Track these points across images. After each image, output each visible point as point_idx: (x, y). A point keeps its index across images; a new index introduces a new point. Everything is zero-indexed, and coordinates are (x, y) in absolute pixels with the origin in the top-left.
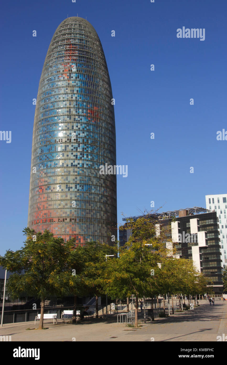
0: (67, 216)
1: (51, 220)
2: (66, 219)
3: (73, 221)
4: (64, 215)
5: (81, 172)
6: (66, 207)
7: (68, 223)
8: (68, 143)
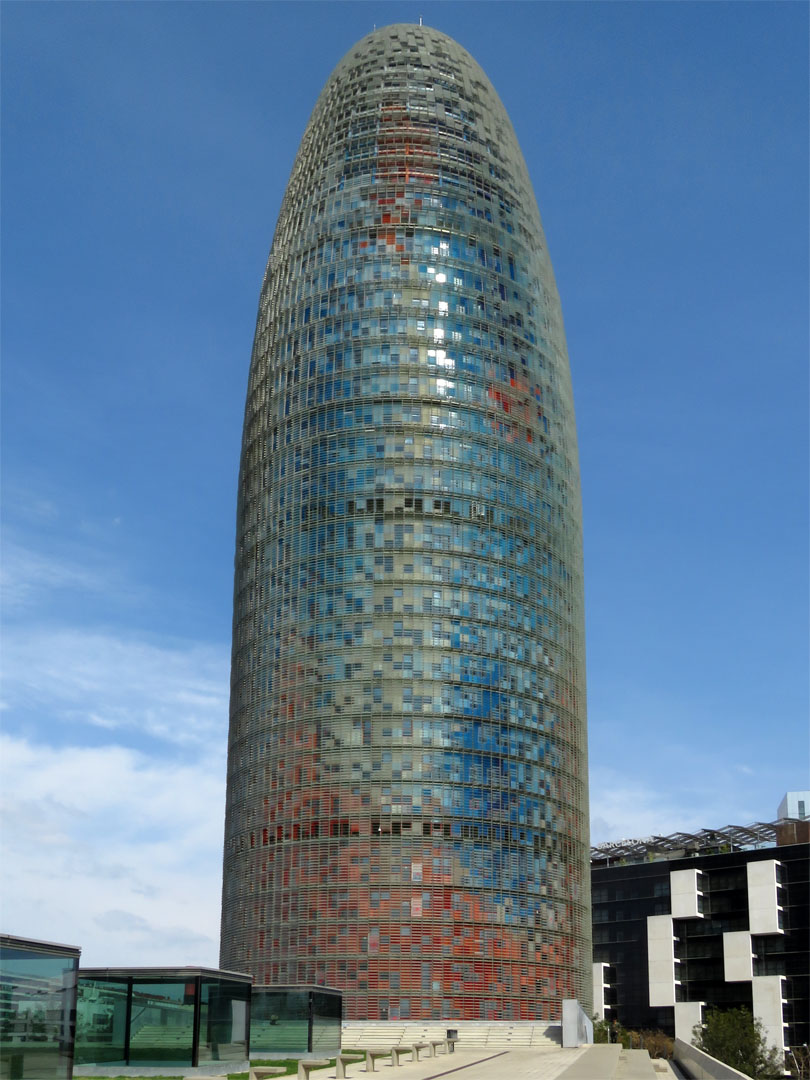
0: (410, 812)
1: (341, 828)
2: (408, 825)
3: (437, 834)
4: (396, 809)
5: (466, 638)
6: (405, 775)
7: (416, 840)
8: (409, 516)
